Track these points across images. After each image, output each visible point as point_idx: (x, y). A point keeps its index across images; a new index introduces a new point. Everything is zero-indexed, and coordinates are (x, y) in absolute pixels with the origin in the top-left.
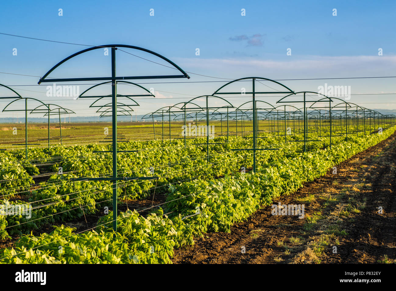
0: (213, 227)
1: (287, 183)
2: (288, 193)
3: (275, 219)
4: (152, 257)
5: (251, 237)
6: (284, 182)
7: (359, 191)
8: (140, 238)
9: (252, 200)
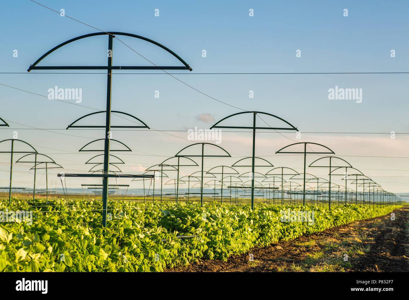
0: (208, 254)
1: (287, 229)
2: (287, 239)
3: (274, 256)
4: (144, 263)
5: (249, 265)
6: (283, 227)
7: (361, 242)
8: (132, 241)
9: (250, 234)
